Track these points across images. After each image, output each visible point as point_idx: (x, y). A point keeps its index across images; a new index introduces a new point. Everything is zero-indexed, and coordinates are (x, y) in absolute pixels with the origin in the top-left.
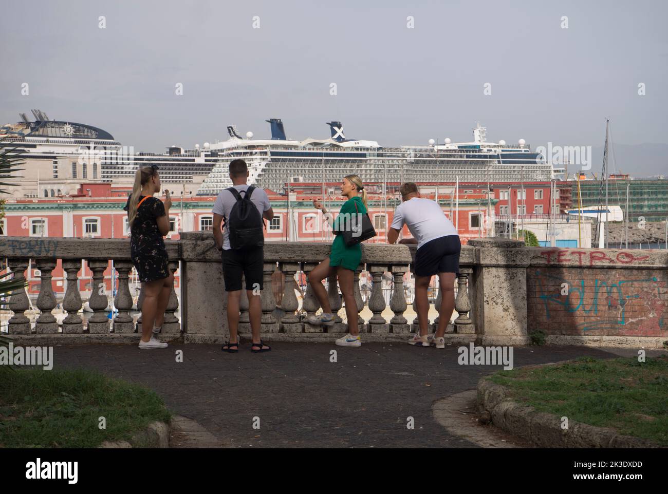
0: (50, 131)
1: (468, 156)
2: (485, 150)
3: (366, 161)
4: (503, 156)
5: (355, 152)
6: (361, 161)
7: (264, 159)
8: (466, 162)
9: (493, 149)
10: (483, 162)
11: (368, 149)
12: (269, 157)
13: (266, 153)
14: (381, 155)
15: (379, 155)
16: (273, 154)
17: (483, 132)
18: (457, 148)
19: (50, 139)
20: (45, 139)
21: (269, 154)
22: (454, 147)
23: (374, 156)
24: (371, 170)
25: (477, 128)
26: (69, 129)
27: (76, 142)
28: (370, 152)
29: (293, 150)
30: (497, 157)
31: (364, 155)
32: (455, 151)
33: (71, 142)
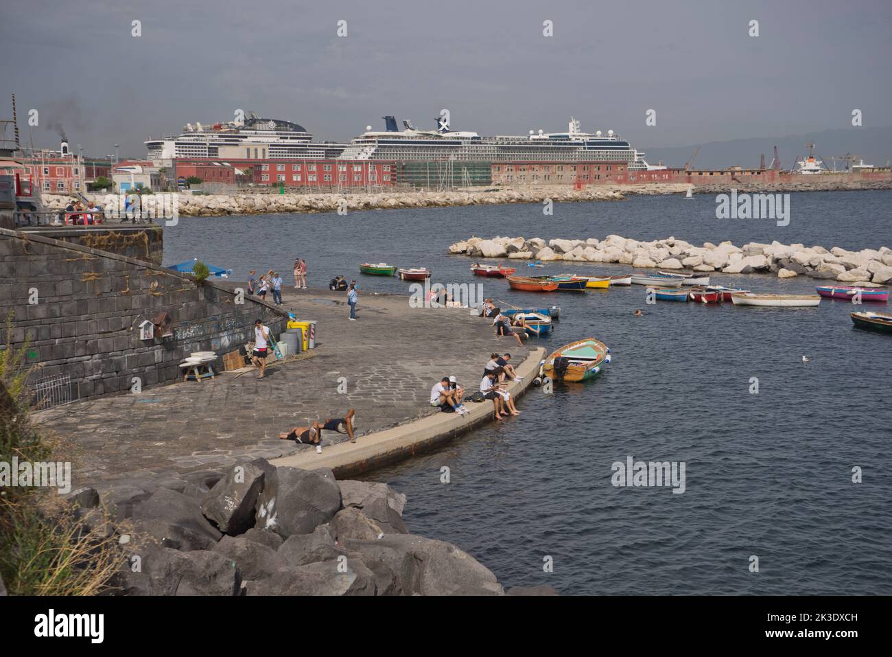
0: (258, 126)
1: (554, 144)
2: (574, 139)
3: (461, 147)
4: (589, 144)
5: (455, 141)
6: (458, 147)
7: (373, 146)
8: (552, 148)
9: (581, 138)
10: (571, 148)
11: (464, 138)
12: (376, 144)
13: (374, 142)
14: (475, 143)
15: (472, 143)
16: (379, 142)
17: (577, 125)
18: (548, 138)
19: (258, 132)
20: (254, 132)
21: (377, 142)
22: (546, 136)
23: (468, 144)
24: (465, 154)
25: (571, 121)
26: (272, 125)
27: (277, 134)
28: (465, 140)
29: (401, 140)
30: (584, 144)
31: (460, 143)
32: (545, 140)
33: (273, 134)
